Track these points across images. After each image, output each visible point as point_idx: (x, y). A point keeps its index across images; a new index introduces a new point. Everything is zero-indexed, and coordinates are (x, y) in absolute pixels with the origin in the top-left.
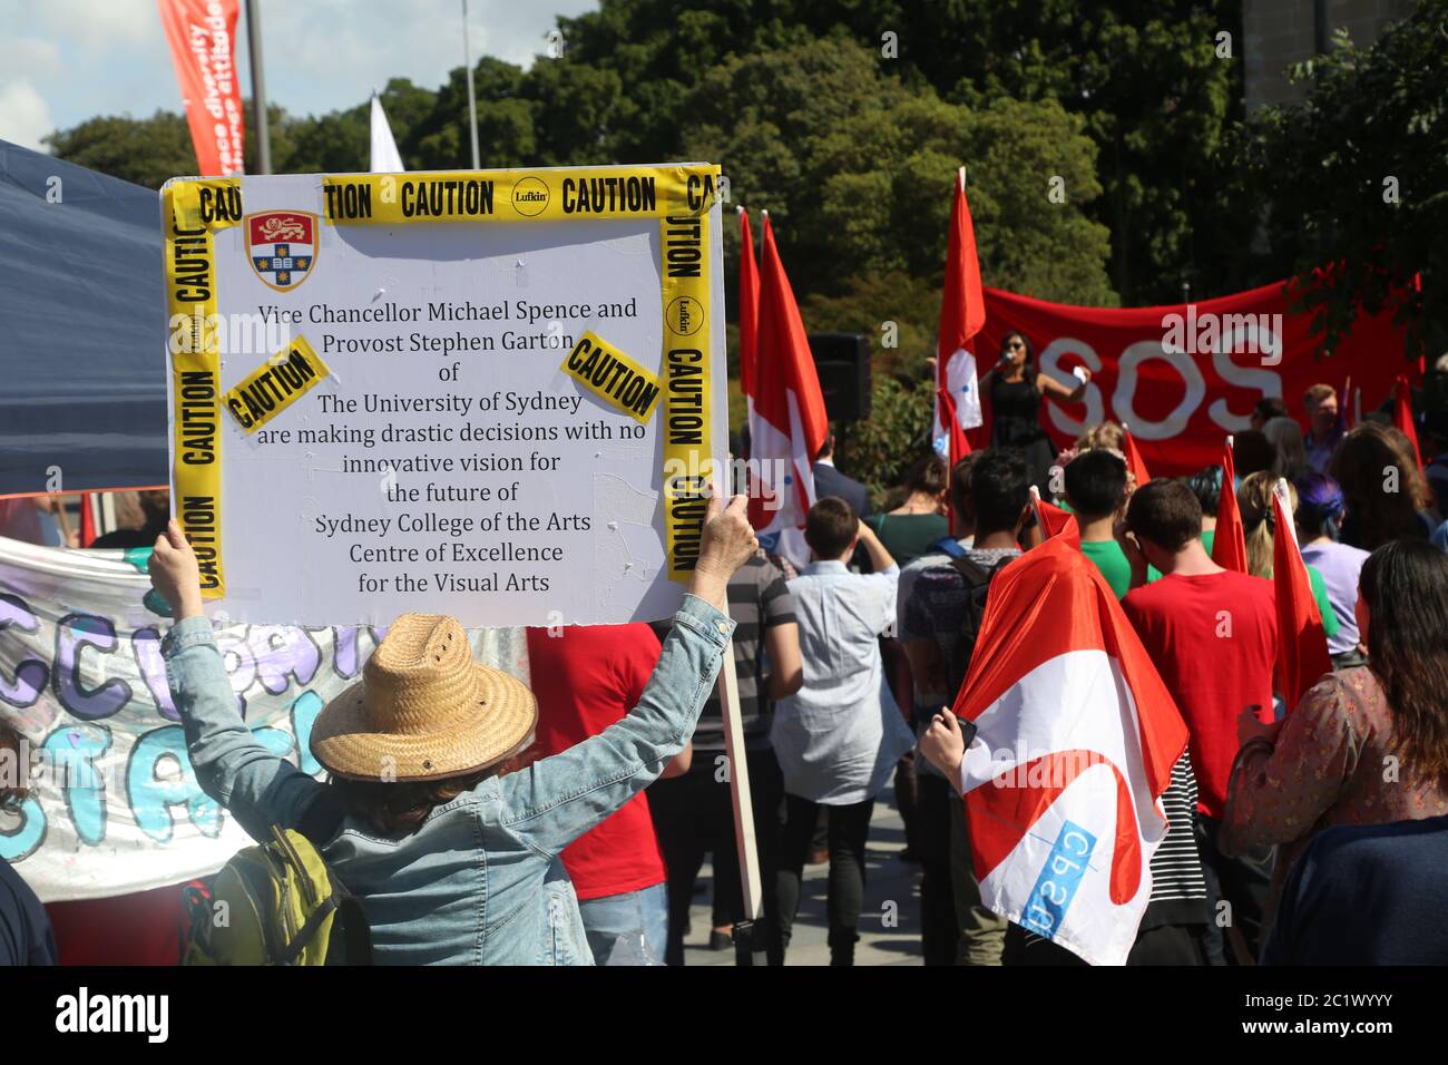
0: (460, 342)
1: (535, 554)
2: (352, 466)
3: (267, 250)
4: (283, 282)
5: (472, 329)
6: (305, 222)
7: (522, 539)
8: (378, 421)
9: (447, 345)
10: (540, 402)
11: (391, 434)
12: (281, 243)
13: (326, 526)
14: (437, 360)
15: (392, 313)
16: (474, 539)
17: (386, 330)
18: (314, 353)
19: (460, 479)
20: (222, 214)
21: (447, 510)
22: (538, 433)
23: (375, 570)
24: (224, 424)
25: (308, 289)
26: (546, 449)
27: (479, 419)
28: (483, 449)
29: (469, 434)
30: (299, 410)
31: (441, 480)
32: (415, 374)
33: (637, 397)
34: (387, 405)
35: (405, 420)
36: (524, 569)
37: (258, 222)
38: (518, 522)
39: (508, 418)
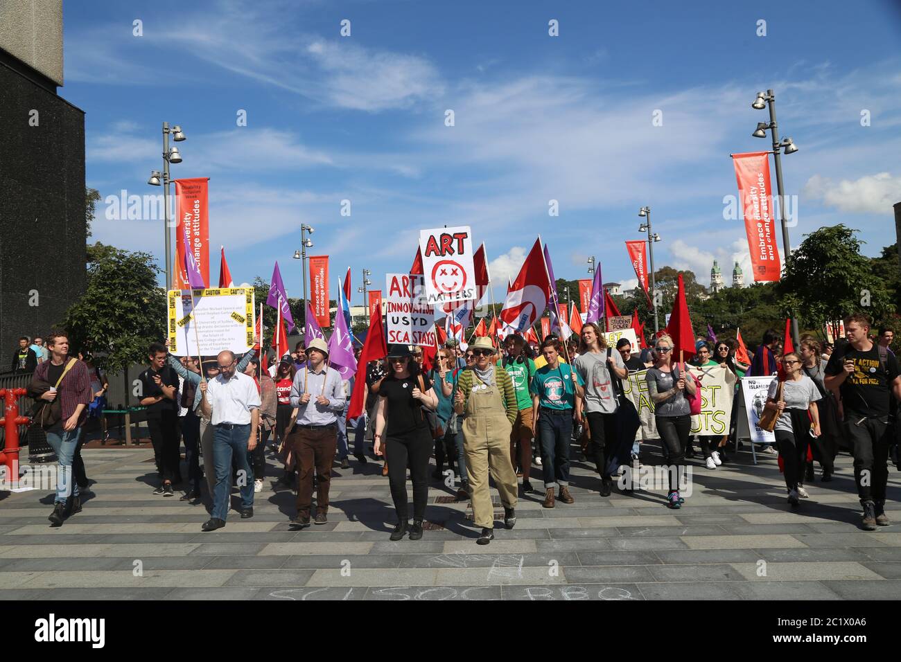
0: (214, 313)
1: (226, 344)
3: (184, 301)
4: (187, 305)
5: (216, 311)
7: (224, 342)
9: (212, 314)
10: (227, 321)
11: (204, 327)
12: (187, 299)
16: (216, 342)
17: (203, 312)
20: (177, 295)
21: (212, 338)
22: (227, 326)
24: (177, 326)
26: (228, 328)
27: (217, 324)
28: (217, 329)
29: (216, 327)
31: (212, 333)
33: (242, 320)
34: (202, 323)
35: (206, 325)
37: (183, 296)
38: (223, 339)
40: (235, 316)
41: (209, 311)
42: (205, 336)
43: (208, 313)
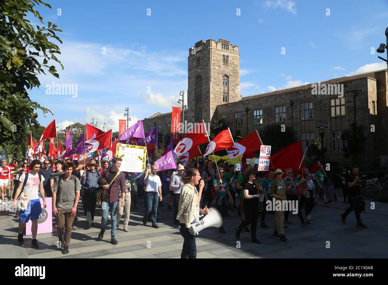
1: (135, 168)
2: (125, 162)
4: (123, 150)
6: (125, 147)
7: (134, 167)
9: (132, 155)
10: (136, 159)
11: (128, 160)
15: (129, 153)
16: (132, 167)
18: (124, 154)
20: (120, 146)
21: (131, 165)
23: (127, 168)
25: (124, 151)
26: (136, 162)
27: (133, 160)
29: (132, 161)
31: (131, 163)
32: (130, 157)
33: (141, 159)
35: (129, 159)
36: (134, 169)
37: (122, 147)
38: (134, 166)
40: (139, 157)
42: (128, 164)
43: (130, 155)
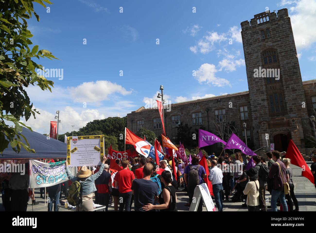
0: (87, 147)
1: (92, 161)
2: (79, 155)
3: (74, 141)
4: (75, 143)
5: (88, 146)
6: (77, 139)
7: (91, 160)
8: (81, 152)
9: (86, 147)
10: (92, 151)
11: (82, 153)
12: (75, 141)
13: (77, 160)
14: (85, 148)
15: (82, 145)
16: (87, 160)
18: (77, 148)
19: (87, 156)
20: (71, 139)
21: (86, 158)
22: (92, 153)
23: (81, 162)
24: (70, 153)
25: (76, 144)
26: (92, 154)
27: (88, 152)
28: (88, 154)
29: (87, 153)
30: (76, 152)
31: (85, 156)
32: (84, 149)
33: (99, 150)
35: (83, 152)
37: (73, 139)
38: (91, 159)
39: (90, 152)
40: (96, 148)
41: (85, 146)
42: (82, 157)
43: (84, 147)
